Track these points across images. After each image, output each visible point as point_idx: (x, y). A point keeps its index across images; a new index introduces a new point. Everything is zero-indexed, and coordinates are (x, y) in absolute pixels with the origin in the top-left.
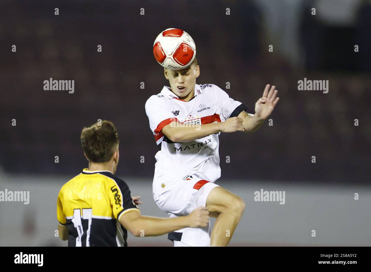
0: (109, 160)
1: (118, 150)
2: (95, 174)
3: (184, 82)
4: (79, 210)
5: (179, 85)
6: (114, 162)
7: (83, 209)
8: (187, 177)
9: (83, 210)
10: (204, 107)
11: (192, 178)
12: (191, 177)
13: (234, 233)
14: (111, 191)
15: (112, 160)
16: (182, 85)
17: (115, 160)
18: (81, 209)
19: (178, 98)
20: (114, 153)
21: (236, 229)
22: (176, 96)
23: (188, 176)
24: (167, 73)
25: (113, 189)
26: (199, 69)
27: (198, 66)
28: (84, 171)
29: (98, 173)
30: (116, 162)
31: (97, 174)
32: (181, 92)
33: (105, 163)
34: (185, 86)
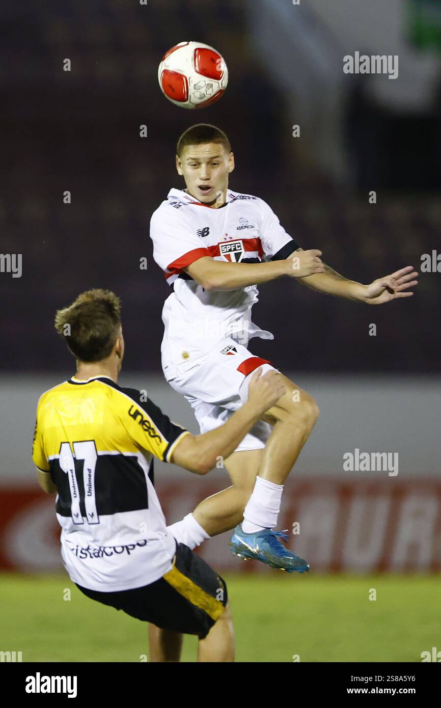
0: (108, 354)
1: (122, 336)
2: (91, 383)
3: (208, 178)
4: (68, 444)
5: (202, 183)
6: (117, 357)
7: (73, 442)
8: (228, 350)
9: (75, 444)
10: (246, 223)
11: (236, 351)
12: (234, 350)
13: (299, 456)
14: (132, 419)
15: (114, 352)
16: (206, 183)
17: (118, 353)
18: (71, 444)
19: (200, 203)
20: (116, 341)
21: (304, 448)
22: (196, 201)
23: (230, 348)
24: (181, 165)
25: (132, 413)
26: (232, 158)
27: (232, 153)
28: (73, 379)
29: (96, 381)
30: (120, 357)
31: (94, 382)
32: (204, 195)
33: (102, 361)
34: (211, 185)
